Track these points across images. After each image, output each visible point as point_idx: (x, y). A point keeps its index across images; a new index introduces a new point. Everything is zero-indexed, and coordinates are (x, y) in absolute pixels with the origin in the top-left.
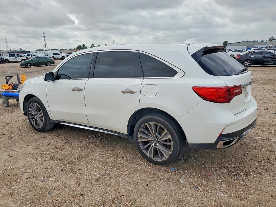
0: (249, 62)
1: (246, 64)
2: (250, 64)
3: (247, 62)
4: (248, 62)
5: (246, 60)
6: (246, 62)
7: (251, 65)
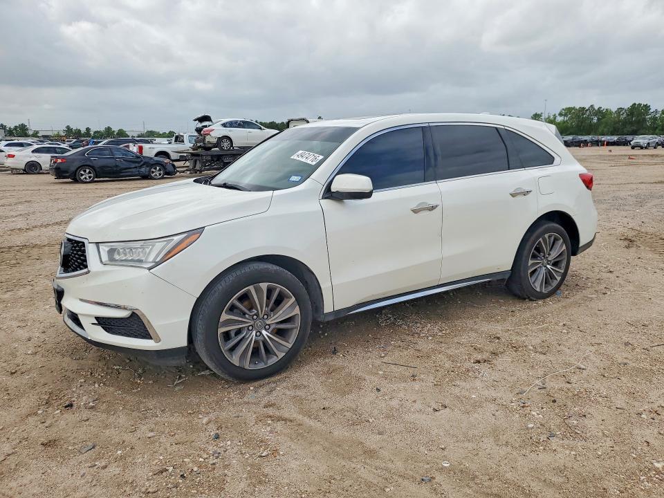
0: (90, 173)
1: (84, 177)
2: (92, 175)
3: (85, 171)
4: (88, 171)
5: (83, 167)
6: (82, 173)
7: (94, 178)
